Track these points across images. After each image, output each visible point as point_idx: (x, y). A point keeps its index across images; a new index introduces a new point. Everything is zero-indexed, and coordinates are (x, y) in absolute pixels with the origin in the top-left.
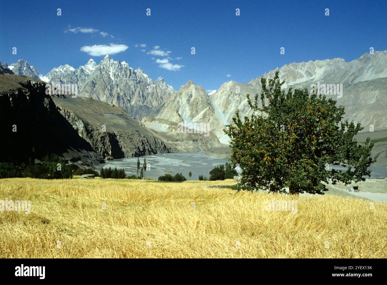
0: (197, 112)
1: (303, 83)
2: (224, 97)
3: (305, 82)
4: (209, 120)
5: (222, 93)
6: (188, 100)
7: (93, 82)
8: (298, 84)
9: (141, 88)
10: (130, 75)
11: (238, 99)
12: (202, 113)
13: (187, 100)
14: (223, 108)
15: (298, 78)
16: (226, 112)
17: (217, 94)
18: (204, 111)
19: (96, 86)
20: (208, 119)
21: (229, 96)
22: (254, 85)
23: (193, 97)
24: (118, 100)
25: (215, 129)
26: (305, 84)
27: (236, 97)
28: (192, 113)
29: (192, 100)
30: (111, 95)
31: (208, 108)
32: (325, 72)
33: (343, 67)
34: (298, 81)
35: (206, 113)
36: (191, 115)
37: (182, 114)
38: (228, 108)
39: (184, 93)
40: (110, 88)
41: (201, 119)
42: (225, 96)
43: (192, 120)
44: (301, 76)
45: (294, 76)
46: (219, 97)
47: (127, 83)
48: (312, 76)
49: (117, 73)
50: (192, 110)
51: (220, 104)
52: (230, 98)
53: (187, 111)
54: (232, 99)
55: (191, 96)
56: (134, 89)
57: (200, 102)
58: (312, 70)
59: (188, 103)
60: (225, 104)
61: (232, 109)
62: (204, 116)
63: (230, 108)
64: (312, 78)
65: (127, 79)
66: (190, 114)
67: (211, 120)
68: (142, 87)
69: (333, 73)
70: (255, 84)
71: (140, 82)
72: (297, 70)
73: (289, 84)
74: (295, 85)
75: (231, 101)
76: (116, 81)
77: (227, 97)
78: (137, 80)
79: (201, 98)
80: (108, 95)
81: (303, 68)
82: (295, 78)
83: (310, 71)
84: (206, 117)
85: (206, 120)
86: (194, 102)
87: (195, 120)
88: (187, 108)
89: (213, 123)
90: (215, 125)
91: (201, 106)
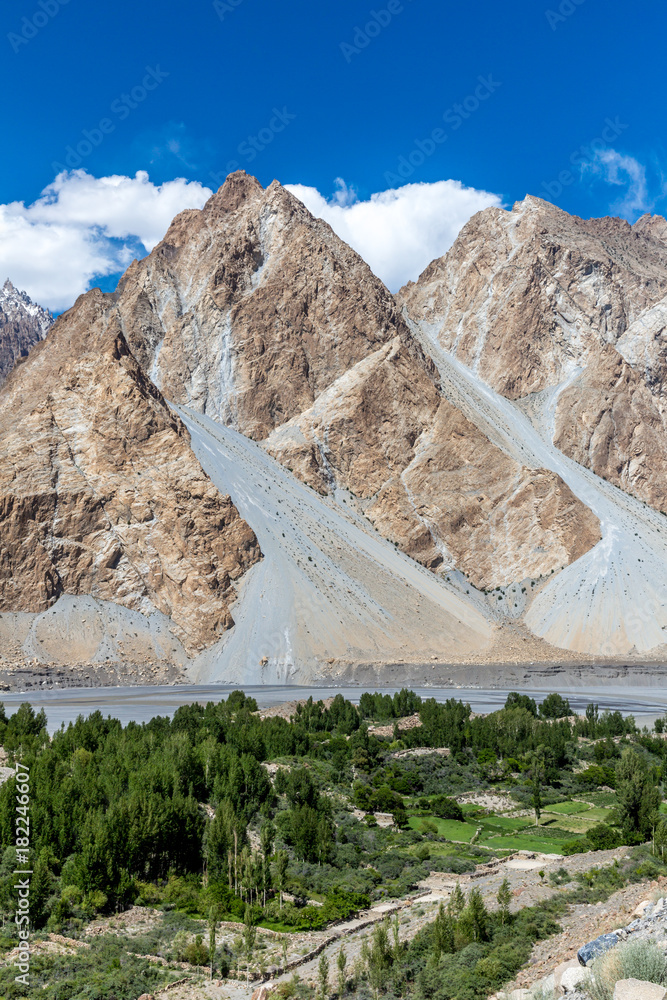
0: (307, 378)
4: (412, 438)
5: (474, 268)
6: (229, 281)
11: (604, 299)
12: (349, 380)
13: (218, 279)
14: (497, 362)
16: (525, 387)
17: (431, 287)
18: (365, 367)
20: (402, 427)
21: (538, 273)
23: (270, 264)
25: (475, 511)
27: (587, 284)
28: (261, 380)
29: (260, 278)
35: (378, 377)
36: (253, 393)
38: (537, 362)
39: (193, 247)
41: (339, 427)
43: (259, 436)
46: (450, 300)
50: (260, 355)
51: (468, 340)
52: (550, 289)
54: (561, 300)
55: (252, 253)
57: (329, 298)
59: (230, 299)
60: (512, 324)
61: (570, 366)
62: (370, 406)
63: (557, 364)
66: (244, 388)
67: (425, 439)
75: (552, 307)
77: (522, 279)
79: (336, 266)
84: (385, 416)
85: (389, 438)
86: (276, 288)
87: (285, 437)
88: (222, 342)
89: (447, 461)
90: (468, 475)
91: (337, 329)
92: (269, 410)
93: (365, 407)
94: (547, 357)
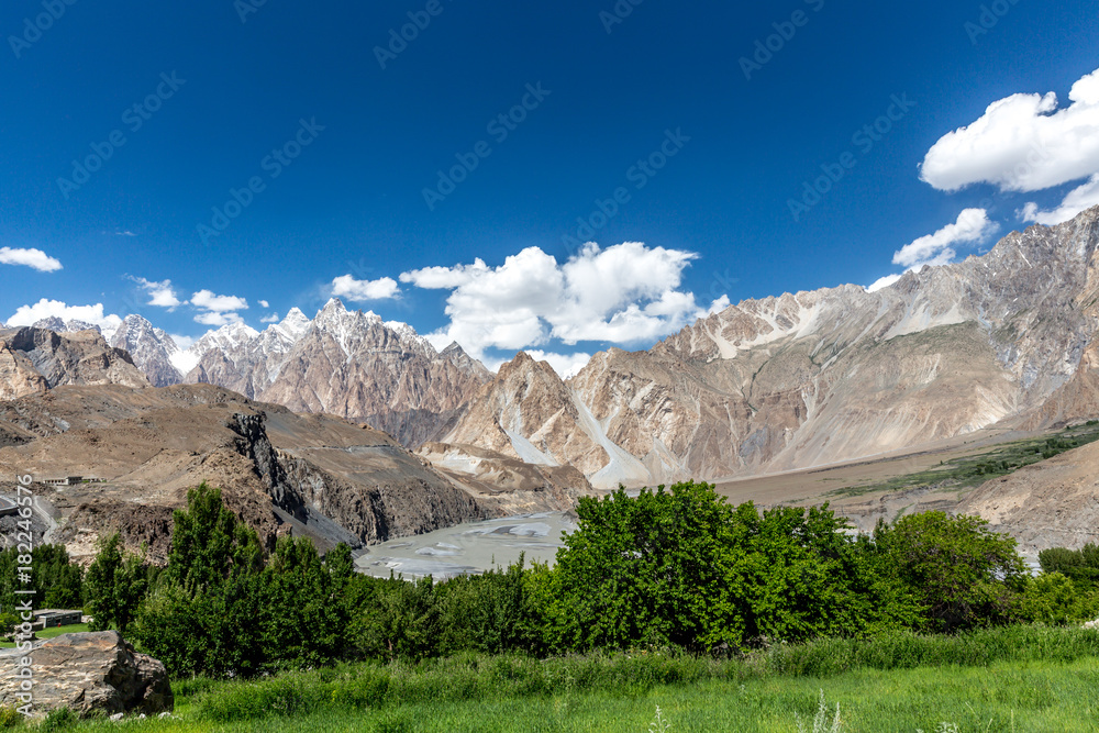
0: (540, 421)
1: (771, 343)
2: (597, 383)
3: (777, 341)
4: (567, 436)
5: (592, 375)
6: (519, 395)
7: (301, 361)
8: (759, 347)
9: (410, 369)
10: (386, 341)
11: (628, 387)
12: (551, 420)
13: (516, 396)
14: (596, 408)
15: (761, 332)
16: (603, 416)
17: (581, 378)
18: (555, 417)
19: (309, 369)
20: (564, 434)
21: (608, 380)
22: (663, 355)
23: (529, 388)
24: (359, 398)
25: (580, 457)
26: (777, 346)
27: (623, 383)
28: (528, 422)
29: (527, 393)
30: (344, 388)
31: (563, 409)
32: (821, 316)
33: (859, 304)
34: (761, 339)
35: (558, 420)
36: (526, 426)
37: (507, 427)
38: (607, 408)
39: (508, 380)
40: (340, 373)
41: (548, 435)
42: (600, 381)
43: (528, 437)
44: (768, 328)
45: (751, 329)
46: (586, 383)
47: (378, 360)
48: (790, 327)
49: (356, 338)
50: (527, 416)
51: (589, 400)
52: (611, 385)
53: (516, 420)
54: (615, 388)
55: (525, 385)
56: (395, 373)
57: (545, 397)
58: (791, 314)
59: (519, 401)
60: (600, 397)
61: (617, 409)
62: (556, 428)
63: (612, 408)
64: (791, 331)
65: (379, 349)
66: (524, 425)
67: (570, 437)
68: (413, 368)
69: (838, 318)
70: (665, 350)
71: (408, 356)
72: (757, 315)
73: (740, 347)
74: (754, 348)
75: (612, 391)
76: (354, 357)
77: (603, 383)
78: (400, 353)
79: (547, 388)
80: (338, 389)
81: (770, 311)
82: (753, 333)
83: (786, 316)
84: (560, 431)
85: (561, 437)
86: (530, 398)
87: (535, 437)
88: (518, 413)
89: (575, 443)
90: (580, 447)
91: (548, 406)
92: (530, 430)
93: (554, 429)
94: (610, 407)
